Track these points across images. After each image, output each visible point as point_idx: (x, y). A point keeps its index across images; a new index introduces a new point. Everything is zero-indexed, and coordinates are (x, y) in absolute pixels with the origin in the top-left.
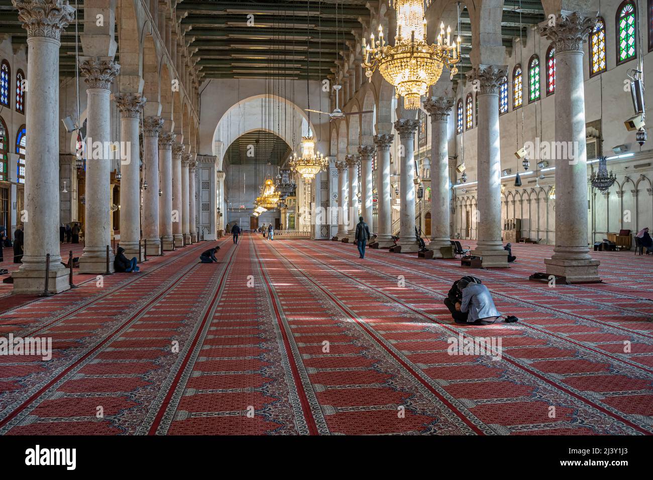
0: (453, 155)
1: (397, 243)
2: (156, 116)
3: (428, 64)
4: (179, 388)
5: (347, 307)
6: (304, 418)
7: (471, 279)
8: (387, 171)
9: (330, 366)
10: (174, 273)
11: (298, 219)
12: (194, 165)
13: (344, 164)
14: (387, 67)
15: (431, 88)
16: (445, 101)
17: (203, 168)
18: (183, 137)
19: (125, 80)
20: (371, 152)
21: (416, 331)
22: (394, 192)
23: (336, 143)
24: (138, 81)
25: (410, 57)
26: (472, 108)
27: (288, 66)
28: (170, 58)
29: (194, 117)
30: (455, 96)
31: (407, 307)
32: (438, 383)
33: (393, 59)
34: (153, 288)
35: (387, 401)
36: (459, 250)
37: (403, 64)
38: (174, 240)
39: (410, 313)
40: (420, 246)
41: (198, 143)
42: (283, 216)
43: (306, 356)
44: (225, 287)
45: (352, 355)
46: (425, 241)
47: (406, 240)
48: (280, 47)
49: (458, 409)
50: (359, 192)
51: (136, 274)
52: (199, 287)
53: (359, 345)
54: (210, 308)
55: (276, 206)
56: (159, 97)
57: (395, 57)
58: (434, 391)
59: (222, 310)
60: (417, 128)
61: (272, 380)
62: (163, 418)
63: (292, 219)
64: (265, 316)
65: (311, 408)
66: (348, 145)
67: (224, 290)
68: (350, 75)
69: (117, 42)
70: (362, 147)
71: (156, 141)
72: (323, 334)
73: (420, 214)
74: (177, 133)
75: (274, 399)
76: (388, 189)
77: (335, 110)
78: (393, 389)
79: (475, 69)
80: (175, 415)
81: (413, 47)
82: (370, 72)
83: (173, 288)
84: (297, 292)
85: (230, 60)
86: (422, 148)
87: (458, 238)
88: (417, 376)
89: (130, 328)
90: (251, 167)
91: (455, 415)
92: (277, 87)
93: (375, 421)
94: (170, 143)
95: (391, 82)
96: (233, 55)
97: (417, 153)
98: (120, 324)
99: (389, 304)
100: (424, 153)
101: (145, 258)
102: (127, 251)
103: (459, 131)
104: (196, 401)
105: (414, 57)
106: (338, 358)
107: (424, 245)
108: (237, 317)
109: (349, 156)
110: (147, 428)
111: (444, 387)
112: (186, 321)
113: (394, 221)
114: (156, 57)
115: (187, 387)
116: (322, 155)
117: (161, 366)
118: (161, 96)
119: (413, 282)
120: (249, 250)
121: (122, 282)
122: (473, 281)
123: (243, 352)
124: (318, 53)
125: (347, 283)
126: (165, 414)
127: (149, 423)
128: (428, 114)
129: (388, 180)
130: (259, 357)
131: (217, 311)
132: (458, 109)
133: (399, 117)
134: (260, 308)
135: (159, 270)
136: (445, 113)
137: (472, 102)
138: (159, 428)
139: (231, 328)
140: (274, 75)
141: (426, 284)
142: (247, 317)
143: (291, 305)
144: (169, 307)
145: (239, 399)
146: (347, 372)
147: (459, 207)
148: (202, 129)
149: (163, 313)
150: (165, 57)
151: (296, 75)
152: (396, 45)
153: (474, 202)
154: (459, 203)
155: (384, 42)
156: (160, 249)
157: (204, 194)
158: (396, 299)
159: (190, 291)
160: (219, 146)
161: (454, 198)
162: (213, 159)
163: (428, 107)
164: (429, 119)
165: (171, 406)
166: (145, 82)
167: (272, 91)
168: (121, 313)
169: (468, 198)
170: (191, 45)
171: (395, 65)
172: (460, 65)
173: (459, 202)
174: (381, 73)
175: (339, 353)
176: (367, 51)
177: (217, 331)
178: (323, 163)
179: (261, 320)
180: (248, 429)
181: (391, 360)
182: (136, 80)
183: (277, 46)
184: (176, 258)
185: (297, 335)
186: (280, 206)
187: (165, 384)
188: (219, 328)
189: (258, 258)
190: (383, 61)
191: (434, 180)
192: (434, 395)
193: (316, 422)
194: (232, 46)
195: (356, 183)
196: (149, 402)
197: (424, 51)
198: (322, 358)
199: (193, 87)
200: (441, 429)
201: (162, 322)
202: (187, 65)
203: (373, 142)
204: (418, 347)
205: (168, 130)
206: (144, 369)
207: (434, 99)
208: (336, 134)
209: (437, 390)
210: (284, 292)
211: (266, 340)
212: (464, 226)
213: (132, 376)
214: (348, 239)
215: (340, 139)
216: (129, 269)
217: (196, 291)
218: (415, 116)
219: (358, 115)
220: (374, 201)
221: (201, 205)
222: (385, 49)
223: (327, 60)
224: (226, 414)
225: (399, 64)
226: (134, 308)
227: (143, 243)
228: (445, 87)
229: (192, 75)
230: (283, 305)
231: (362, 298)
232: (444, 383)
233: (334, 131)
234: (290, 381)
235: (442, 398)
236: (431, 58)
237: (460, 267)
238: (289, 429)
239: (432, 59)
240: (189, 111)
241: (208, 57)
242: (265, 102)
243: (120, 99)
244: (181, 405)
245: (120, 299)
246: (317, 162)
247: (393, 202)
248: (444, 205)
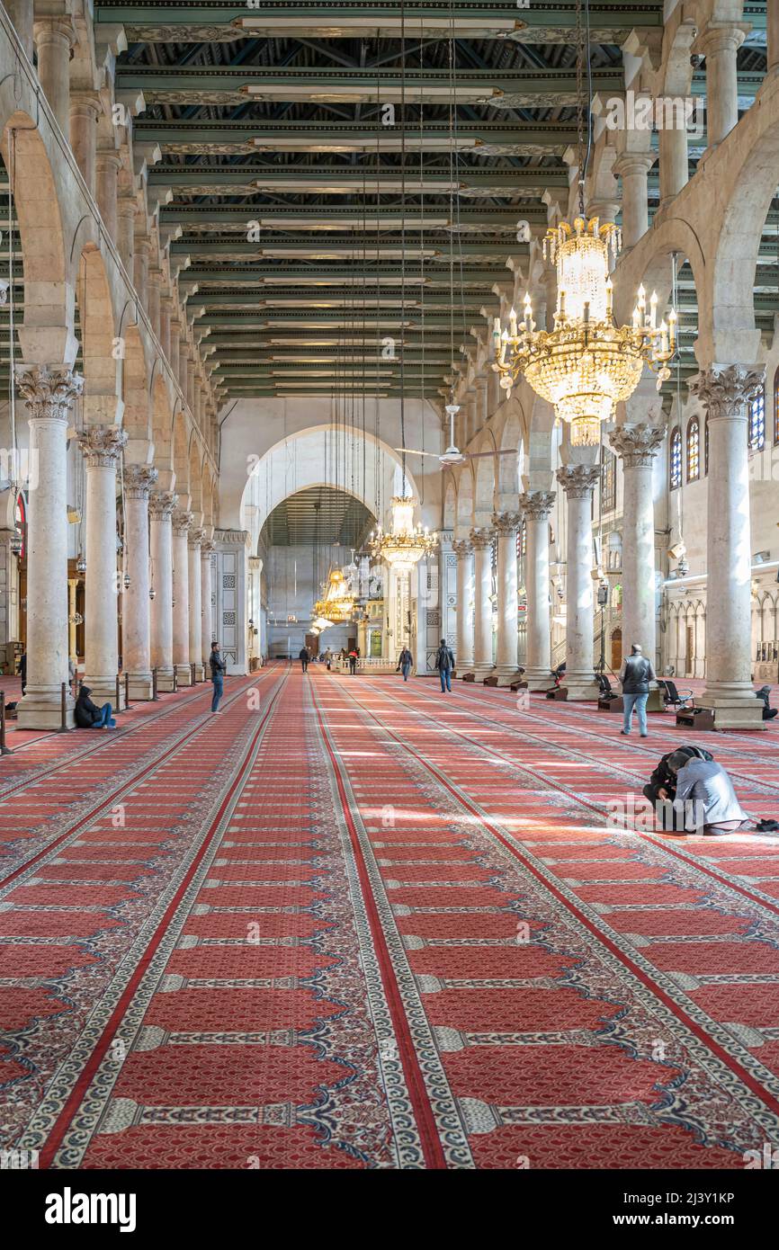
0: (664, 528)
1: (560, 683)
2: (145, 463)
3: (614, 362)
4: (170, 933)
5: (467, 797)
6: (384, 997)
7: (694, 752)
8: (544, 555)
9: (433, 904)
10: (174, 731)
11: (387, 639)
12: (209, 546)
13: (468, 544)
14: (539, 370)
15: (621, 407)
16: (649, 431)
17: (224, 553)
18: (190, 500)
19: (92, 403)
20: (516, 523)
21: (591, 843)
22: (556, 592)
23: (454, 508)
24: (115, 405)
25: (582, 351)
26: (698, 443)
27: (368, 373)
28: (168, 364)
29: (210, 464)
30: (668, 422)
31: (576, 799)
32: (630, 941)
33: (550, 354)
34: (136, 757)
35: (535, 971)
36: (673, 698)
37: (569, 363)
38: (175, 674)
39: (580, 810)
40: (602, 689)
41: (217, 509)
42: (361, 634)
43: (393, 884)
44: (258, 757)
45: (473, 884)
46: (611, 679)
47: (578, 678)
48: (356, 341)
49: (665, 991)
50: (494, 593)
51: (110, 731)
52: (215, 757)
53: (488, 865)
54: (230, 794)
55: (348, 617)
56: (150, 431)
57: (555, 350)
58: (621, 956)
59: (252, 797)
60: (598, 479)
61: (330, 925)
62: (140, 987)
63: (377, 640)
64: (324, 810)
65: (398, 979)
66: (475, 511)
67: (256, 762)
68: (479, 388)
69: (80, 339)
70: (500, 514)
71: (144, 505)
72: (424, 844)
73: (603, 632)
74: (181, 491)
75: (332, 960)
76: (544, 589)
77: (448, 450)
78: (546, 949)
79: (703, 372)
80: (161, 983)
81: (586, 332)
82: (509, 379)
83: (170, 757)
84: (382, 768)
85: (270, 365)
86: (607, 515)
87: (671, 675)
88: (590, 926)
89: (95, 825)
90: (307, 551)
91: (661, 1003)
92: (350, 411)
93: (511, 1008)
94: (169, 509)
95: (546, 397)
96: (275, 358)
97: (597, 525)
98: (78, 818)
99: (543, 793)
100: (610, 523)
101: (127, 704)
102: (97, 693)
103: (675, 484)
104: (197, 958)
105: (589, 351)
106: (448, 889)
107: (608, 687)
108: (276, 811)
109: (477, 530)
110: (112, 1003)
111: (640, 950)
112: (188, 816)
113: (555, 643)
114: (145, 363)
115: (184, 933)
116: (427, 530)
117: (142, 894)
118: (154, 430)
119: (588, 754)
120: (301, 693)
121: (85, 746)
122: (698, 756)
123: (282, 874)
124: (420, 350)
125: (471, 754)
126: (144, 979)
127: (116, 994)
128: (618, 454)
129: (544, 572)
130: (309, 883)
131: (241, 800)
132: (672, 444)
133: (565, 461)
134: (316, 795)
135: (148, 725)
136: (649, 451)
137: (698, 432)
138: (131, 1004)
139: (264, 829)
140: (346, 390)
141: (611, 759)
142: (292, 810)
143: (368, 791)
144: (161, 790)
145: (272, 958)
146: (465, 916)
147: (673, 621)
148: (223, 485)
149: (152, 799)
150: (160, 363)
151: (382, 390)
152: (556, 329)
153: (700, 611)
154: (673, 613)
155: (533, 325)
156: (151, 690)
157: (227, 598)
158: (556, 783)
159: (198, 762)
160: (252, 515)
161: (665, 604)
162: (242, 536)
163: (618, 442)
164: (620, 463)
165: (155, 965)
166: (126, 407)
167: (342, 419)
168: (80, 799)
169: (690, 603)
170: (204, 341)
171: (553, 366)
172: (677, 365)
173: (673, 611)
174: (528, 380)
175: (451, 879)
176: (502, 342)
177: (240, 833)
178: (428, 544)
179: (317, 816)
180: (285, 1012)
181: (545, 896)
182: (110, 403)
183: (350, 340)
184: (177, 705)
185: (378, 845)
186: (357, 617)
187: (148, 926)
188: (243, 830)
189: (316, 707)
190: (532, 358)
191: (627, 572)
192: (621, 963)
193: (405, 1004)
194: (273, 341)
195: (488, 577)
196: (118, 957)
197: (607, 338)
198: (420, 889)
199: (207, 414)
200: (634, 1028)
201: (148, 817)
202: (197, 377)
203: (518, 505)
204: (594, 872)
205: (164, 487)
206: (114, 898)
207: (628, 427)
208: (453, 493)
209: (627, 955)
210: (360, 768)
211: (323, 853)
212: (683, 654)
213: (92, 909)
214: (473, 676)
215: (460, 501)
216: (99, 724)
217: (209, 762)
218: (593, 457)
219: (491, 458)
220: (519, 608)
221: (221, 616)
222: (535, 337)
223: (438, 362)
224: (249, 984)
225: (562, 364)
226: (102, 790)
227: (122, 679)
228: (648, 405)
229: (206, 393)
230: (355, 790)
231: (495, 781)
232: (641, 941)
233: (450, 487)
234: (361, 927)
235: (635, 970)
236: (620, 351)
237: (673, 728)
238: (356, 1016)
239: (623, 353)
240: (201, 454)
241: (234, 361)
242: (331, 437)
243: (85, 435)
244: (172, 964)
245: (80, 775)
246: (418, 542)
247: (553, 611)
248: (645, 616)
